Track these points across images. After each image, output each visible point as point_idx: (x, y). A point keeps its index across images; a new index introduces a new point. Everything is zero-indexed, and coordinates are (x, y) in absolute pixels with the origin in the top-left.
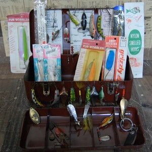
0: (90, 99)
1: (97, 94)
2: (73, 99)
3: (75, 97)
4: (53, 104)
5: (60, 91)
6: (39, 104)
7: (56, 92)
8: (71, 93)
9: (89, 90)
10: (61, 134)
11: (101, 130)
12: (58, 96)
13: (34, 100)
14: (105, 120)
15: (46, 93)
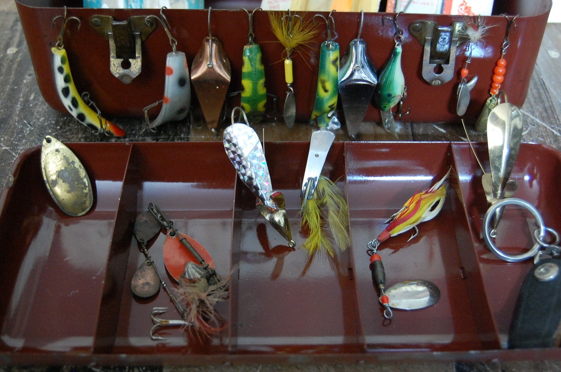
0: (334, 101)
1: (372, 79)
2: (253, 101)
3: (262, 91)
4: (159, 121)
5: (192, 62)
6: (92, 119)
7: (175, 62)
8: (247, 68)
9: (333, 55)
10: (192, 270)
11: (387, 251)
12: (182, 82)
13: (67, 102)
14: (410, 205)
15: (126, 65)
